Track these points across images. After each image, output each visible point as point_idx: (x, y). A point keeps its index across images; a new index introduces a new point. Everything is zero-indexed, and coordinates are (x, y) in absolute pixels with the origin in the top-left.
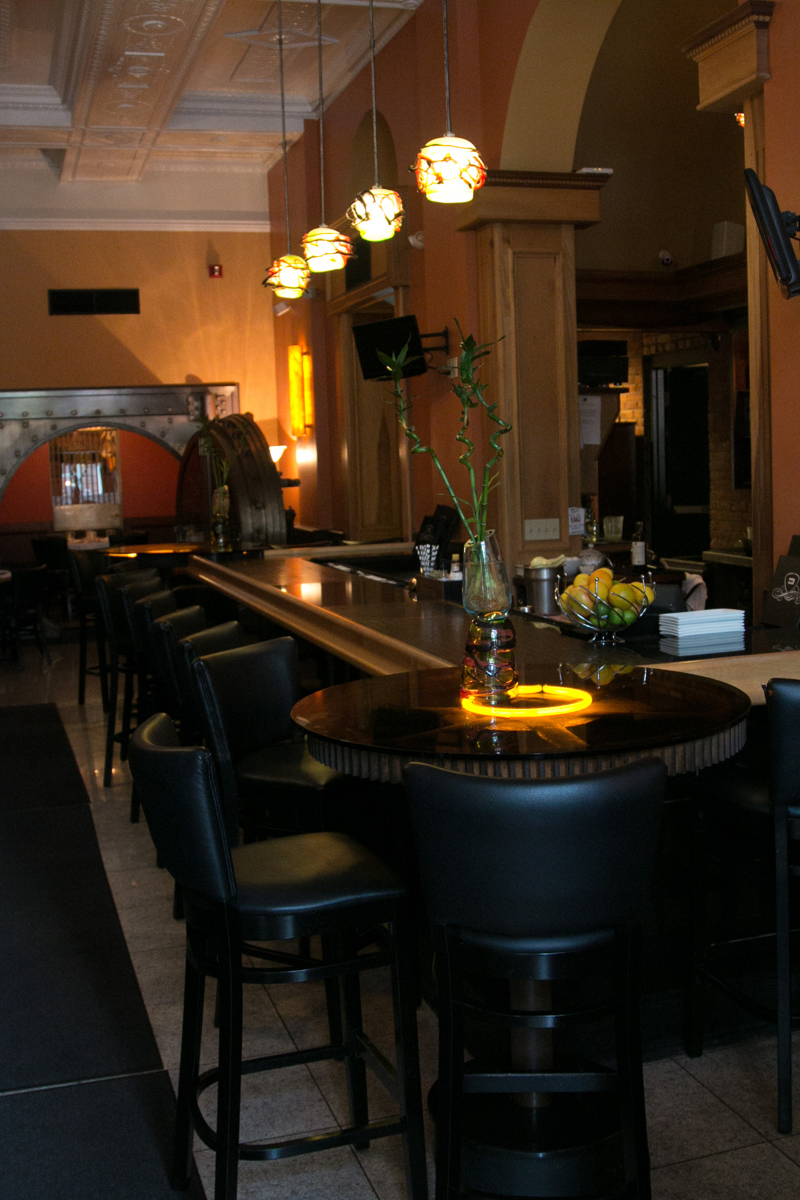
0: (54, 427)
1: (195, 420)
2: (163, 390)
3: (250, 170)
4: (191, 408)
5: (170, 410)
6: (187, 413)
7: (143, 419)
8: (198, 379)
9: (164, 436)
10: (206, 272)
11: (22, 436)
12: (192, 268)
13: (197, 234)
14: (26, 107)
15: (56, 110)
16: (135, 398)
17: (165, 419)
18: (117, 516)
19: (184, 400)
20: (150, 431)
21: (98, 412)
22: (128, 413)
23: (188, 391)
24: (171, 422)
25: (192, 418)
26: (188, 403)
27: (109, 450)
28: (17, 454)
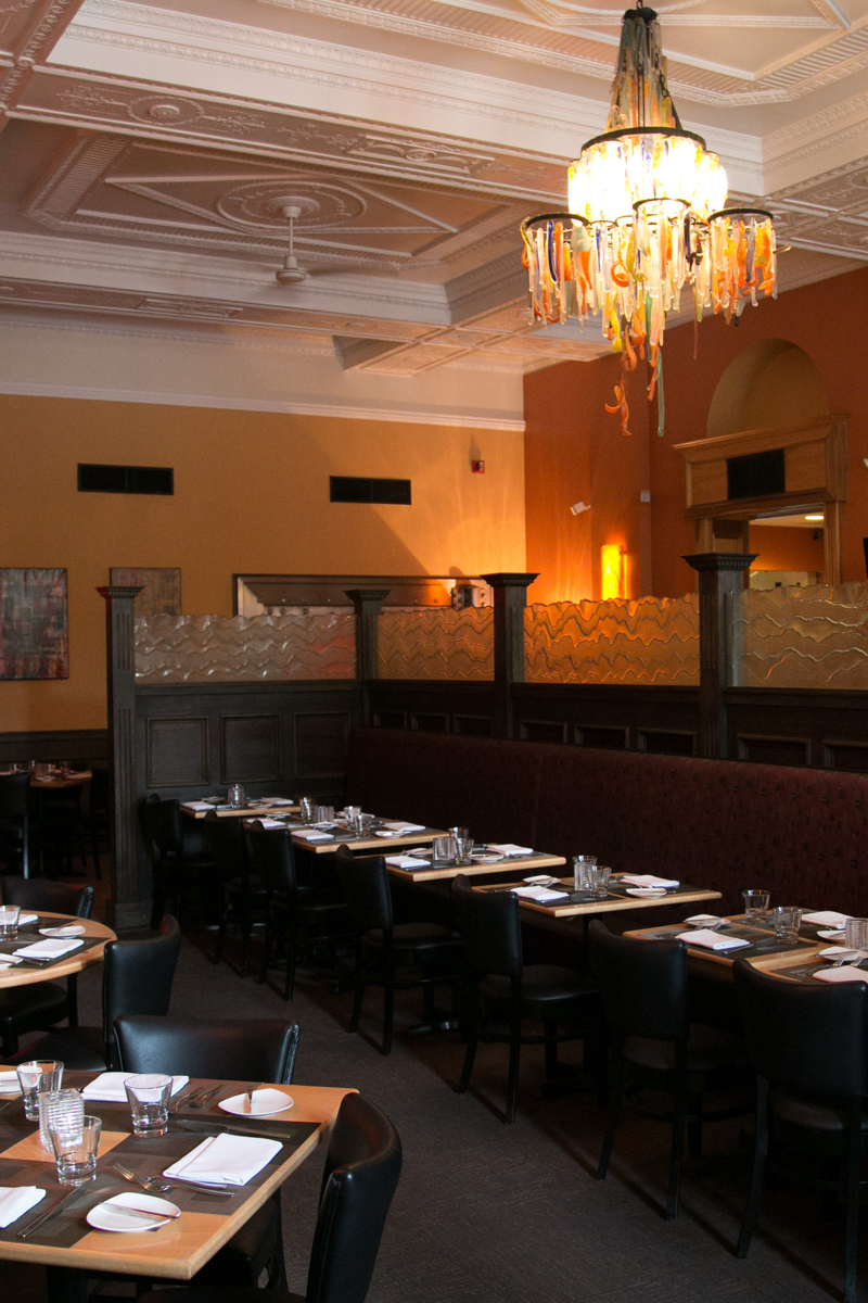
3: (509, 371)
4: (456, 599)
8: (461, 572)
10: (469, 467)
12: (458, 462)
13: (462, 430)
14: (415, 303)
15: (440, 308)
19: (449, 591)
23: (453, 582)
26: (453, 595)
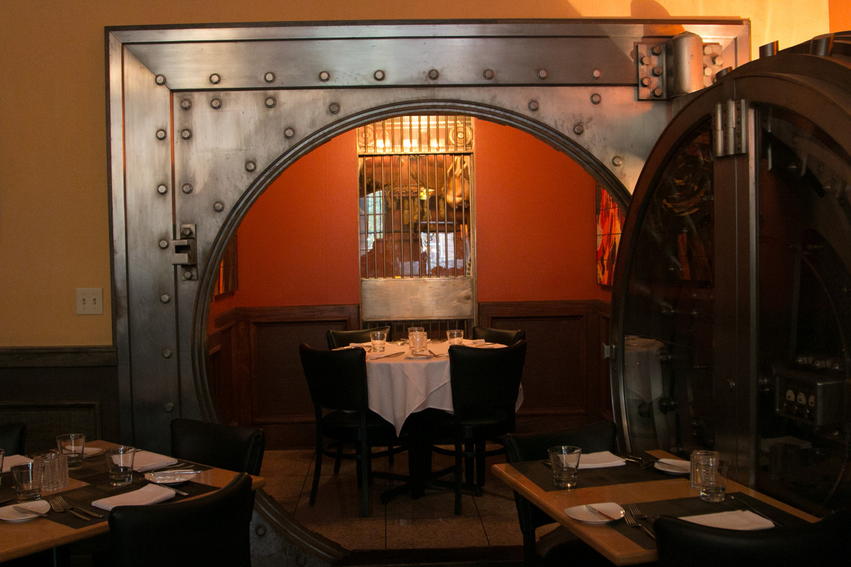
0: (334, 108)
1: (654, 98)
2: (583, 30)
4: (644, 70)
5: (596, 74)
6: (637, 84)
7: (536, 92)
9: (579, 134)
11: (263, 125)
16: (518, 47)
17: (584, 93)
18: (468, 298)
19: (629, 51)
20: (549, 121)
21: (433, 74)
22: (503, 77)
23: (638, 31)
24: (596, 101)
25: (645, 93)
26: (639, 60)
27: (459, 191)
28: (249, 166)
